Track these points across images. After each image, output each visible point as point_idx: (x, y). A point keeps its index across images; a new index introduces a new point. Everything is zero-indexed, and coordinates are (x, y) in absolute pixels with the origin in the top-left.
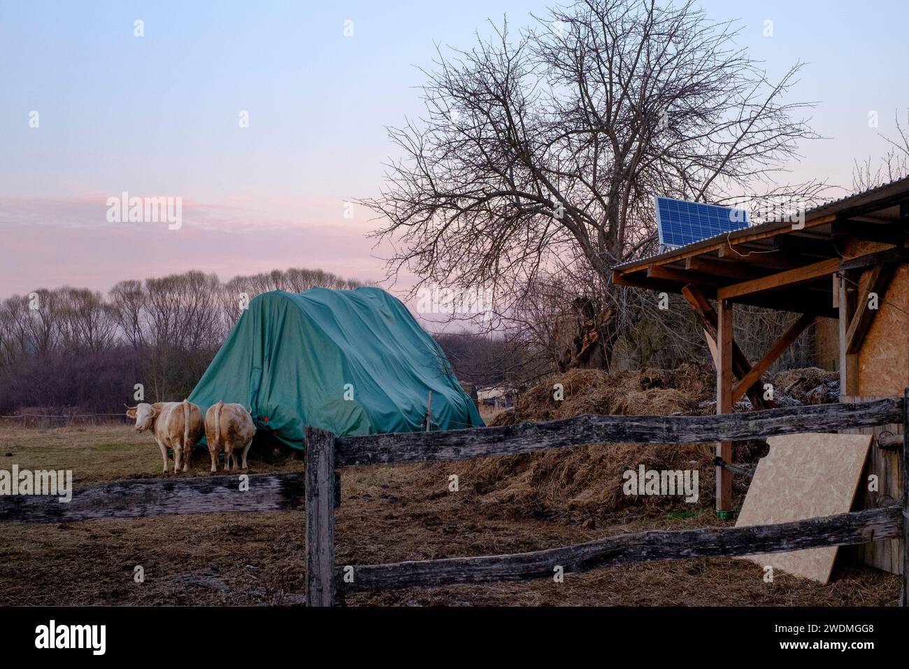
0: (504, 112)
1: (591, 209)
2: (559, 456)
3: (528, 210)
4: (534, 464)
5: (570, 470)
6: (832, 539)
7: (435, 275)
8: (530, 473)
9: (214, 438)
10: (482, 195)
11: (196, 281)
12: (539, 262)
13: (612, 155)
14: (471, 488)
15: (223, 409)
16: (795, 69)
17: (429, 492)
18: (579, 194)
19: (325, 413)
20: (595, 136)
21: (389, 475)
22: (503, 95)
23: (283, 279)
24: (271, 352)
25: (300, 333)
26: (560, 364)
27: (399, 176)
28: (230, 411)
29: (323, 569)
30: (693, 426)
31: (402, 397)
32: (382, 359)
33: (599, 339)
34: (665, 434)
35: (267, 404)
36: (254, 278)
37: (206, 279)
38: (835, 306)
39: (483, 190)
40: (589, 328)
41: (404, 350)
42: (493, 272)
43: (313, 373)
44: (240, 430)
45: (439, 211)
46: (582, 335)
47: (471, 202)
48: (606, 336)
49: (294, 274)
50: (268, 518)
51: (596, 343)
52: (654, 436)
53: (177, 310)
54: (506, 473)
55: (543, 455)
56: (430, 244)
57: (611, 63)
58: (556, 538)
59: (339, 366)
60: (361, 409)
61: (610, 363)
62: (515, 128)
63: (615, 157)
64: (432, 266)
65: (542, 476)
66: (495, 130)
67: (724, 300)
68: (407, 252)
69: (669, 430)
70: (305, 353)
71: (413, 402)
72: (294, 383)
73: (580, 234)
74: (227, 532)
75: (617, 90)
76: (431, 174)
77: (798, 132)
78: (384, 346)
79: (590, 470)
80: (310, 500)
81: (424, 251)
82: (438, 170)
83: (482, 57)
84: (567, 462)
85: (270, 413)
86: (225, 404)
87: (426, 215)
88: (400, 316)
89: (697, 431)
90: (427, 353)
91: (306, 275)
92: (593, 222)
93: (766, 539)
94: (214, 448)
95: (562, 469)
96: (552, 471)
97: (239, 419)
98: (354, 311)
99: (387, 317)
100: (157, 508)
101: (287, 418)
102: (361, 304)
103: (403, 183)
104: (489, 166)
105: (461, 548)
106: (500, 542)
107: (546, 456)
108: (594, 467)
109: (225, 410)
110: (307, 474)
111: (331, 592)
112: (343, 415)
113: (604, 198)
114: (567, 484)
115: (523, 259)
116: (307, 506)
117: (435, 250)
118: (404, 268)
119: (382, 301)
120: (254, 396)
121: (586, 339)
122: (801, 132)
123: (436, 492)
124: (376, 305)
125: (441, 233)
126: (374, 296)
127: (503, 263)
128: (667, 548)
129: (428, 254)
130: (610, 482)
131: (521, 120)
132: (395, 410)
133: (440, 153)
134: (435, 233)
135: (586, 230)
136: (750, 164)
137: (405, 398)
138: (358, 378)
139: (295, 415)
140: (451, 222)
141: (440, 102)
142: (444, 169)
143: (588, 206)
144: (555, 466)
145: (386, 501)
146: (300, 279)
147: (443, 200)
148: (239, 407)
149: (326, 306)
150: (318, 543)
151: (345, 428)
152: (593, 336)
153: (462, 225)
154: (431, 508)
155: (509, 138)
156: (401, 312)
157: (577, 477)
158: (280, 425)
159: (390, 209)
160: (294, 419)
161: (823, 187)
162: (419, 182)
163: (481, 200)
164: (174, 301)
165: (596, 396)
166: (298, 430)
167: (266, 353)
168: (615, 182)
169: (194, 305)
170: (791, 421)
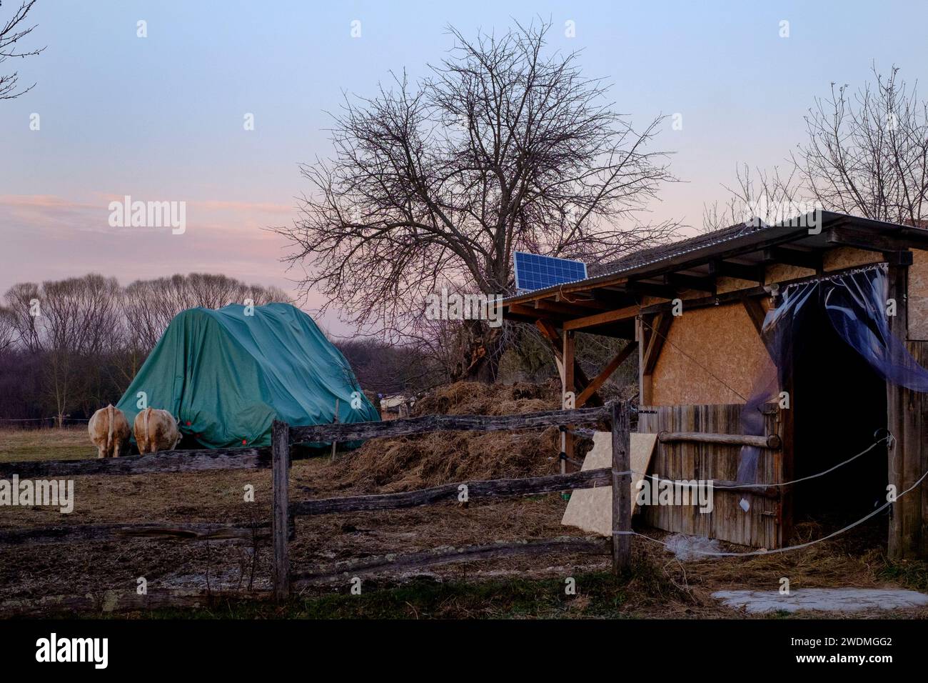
0: (403, 151)
1: (480, 239)
2: (444, 454)
3: (424, 240)
4: (424, 460)
5: (453, 465)
6: (573, 486)
7: (342, 296)
8: (421, 467)
9: (144, 440)
10: (383, 225)
11: (95, 285)
12: (434, 285)
13: (499, 191)
14: (372, 480)
15: (151, 414)
16: (656, 123)
17: (337, 483)
18: (470, 226)
19: (243, 418)
20: (484, 175)
21: (302, 471)
22: (402, 138)
23: (185, 284)
24: (192, 364)
25: (220, 347)
26: (452, 375)
27: (310, 208)
28: (157, 415)
29: (283, 501)
30: (494, 421)
31: (310, 405)
32: (293, 369)
33: (486, 355)
34: (478, 426)
35: (190, 409)
36: (155, 282)
37: (105, 282)
38: (636, 340)
39: (384, 221)
40: (478, 345)
41: (313, 361)
42: (393, 293)
43: (231, 381)
44: (165, 433)
45: (346, 240)
46: (472, 351)
47: (374, 232)
48: (492, 352)
49: (195, 278)
50: (205, 503)
51: (483, 358)
52: (471, 427)
53: (75, 314)
54: (401, 468)
55: (432, 453)
56: (337, 269)
57: (499, 110)
58: (437, 514)
59: (255, 376)
60: (276, 414)
61: (496, 377)
62: (413, 166)
63: (503, 193)
64: (338, 288)
65: (430, 471)
66: (395, 166)
67: (568, 331)
68: (316, 276)
69: (480, 423)
70: (224, 366)
71: (321, 409)
72: (215, 390)
73: (471, 261)
74: (175, 511)
75: (505, 132)
76: (338, 207)
77: (660, 175)
78: (294, 357)
79: (469, 465)
80: (275, 462)
81: (332, 275)
82: (343, 202)
83: (383, 103)
84: (451, 458)
85: (193, 418)
86: (153, 410)
87: (334, 243)
88: (310, 330)
89: (496, 424)
90: (334, 365)
91: (209, 279)
92: (482, 250)
93: (535, 486)
94: (144, 448)
95: (447, 464)
96: (439, 465)
97: (165, 423)
98: (267, 325)
99: (297, 331)
100: (186, 466)
101: (207, 423)
102: (273, 319)
103: (313, 214)
104: (390, 201)
105: (363, 522)
106: (393, 517)
107: (434, 454)
108: (472, 462)
109: (153, 414)
110: (273, 447)
111: (287, 514)
112: (260, 419)
113: (491, 230)
114: (451, 476)
115: (420, 282)
116: (273, 465)
117: (342, 274)
118: (313, 290)
119: (292, 316)
120: (177, 403)
121: (475, 354)
122: (662, 176)
123: (343, 484)
124: (287, 320)
125: (347, 258)
126: (286, 311)
127: (402, 285)
128: (479, 491)
129: (336, 278)
130: (484, 475)
131: (418, 159)
132: (306, 416)
133: (346, 186)
134: (342, 258)
135: (475, 258)
136: (615, 205)
137: (314, 405)
138: (272, 387)
139: (215, 420)
140: (355, 249)
141: (345, 143)
142: (350, 203)
143: (477, 237)
144: (441, 462)
145: (301, 491)
146: (202, 284)
147: (348, 230)
148: (166, 412)
149: (243, 322)
150: (280, 487)
151: (261, 431)
152: (481, 352)
153: (365, 253)
154: (338, 495)
155: (409, 174)
156: (309, 326)
157: (459, 470)
158: (201, 429)
159: (301, 237)
160: (215, 423)
161: (677, 226)
162: (328, 214)
163: (383, 231)
164: (72, 305)
165: (477, 404)
166: (219, 433)
167: (189, 364)
168: (502, 215)
169: (93, 308)
170: (549, 419)
